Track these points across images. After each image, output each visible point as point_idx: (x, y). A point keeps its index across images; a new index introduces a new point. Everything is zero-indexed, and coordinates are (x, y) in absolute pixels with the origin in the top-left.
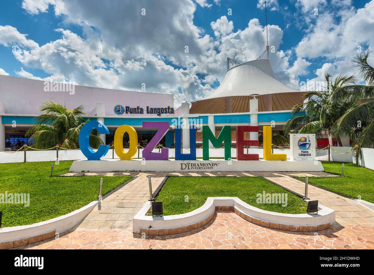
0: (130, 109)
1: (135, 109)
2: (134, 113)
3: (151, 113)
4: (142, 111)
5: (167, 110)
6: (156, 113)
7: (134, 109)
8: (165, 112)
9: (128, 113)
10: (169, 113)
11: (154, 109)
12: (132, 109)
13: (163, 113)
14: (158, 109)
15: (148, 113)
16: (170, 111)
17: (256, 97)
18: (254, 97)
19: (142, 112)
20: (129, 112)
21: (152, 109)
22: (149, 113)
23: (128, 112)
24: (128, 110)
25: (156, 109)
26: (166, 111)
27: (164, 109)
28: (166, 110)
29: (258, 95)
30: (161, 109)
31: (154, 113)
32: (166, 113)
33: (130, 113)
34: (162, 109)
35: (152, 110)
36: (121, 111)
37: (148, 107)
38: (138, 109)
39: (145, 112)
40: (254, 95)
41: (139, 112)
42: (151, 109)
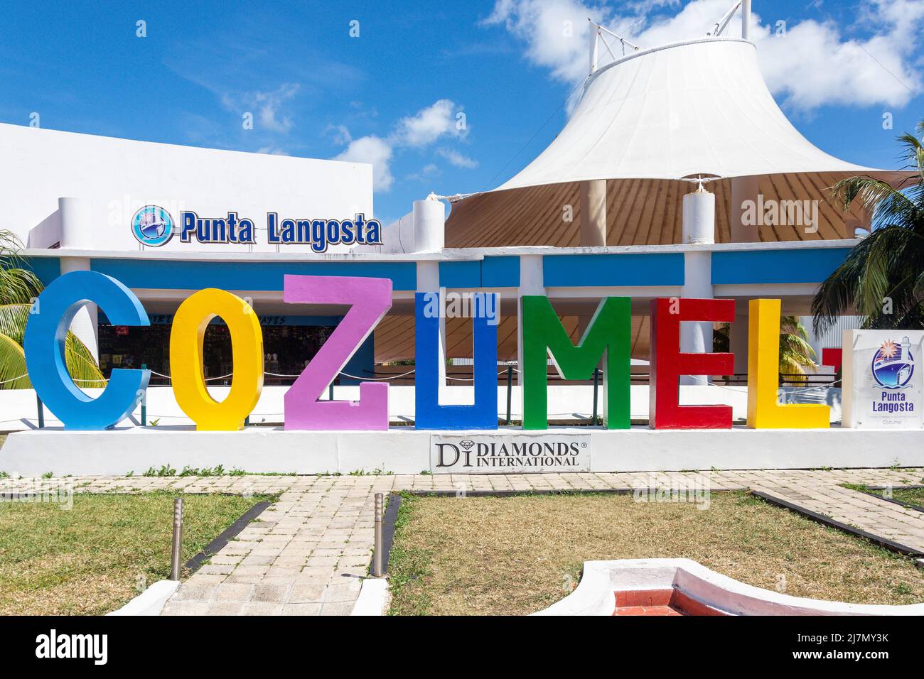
0: (200, 222)
1: (222, 223)
2: (215, 238)
3: (285, 239)
4: (248, 230)
5: (354, 233)
6: (307, 239)
7: (215, 223)
8: (344, 238)
9: (190, 241)
10: (360, 239)
11: (300, 225)
12: (207, 223)
13: (334, 241)
14: (315, 224)
15: (272, 238)
16: (364, 235)
17: (706, 186)
18: (701, 185)
19: (247, 233)
20: (194, 238)
21: (291, 224)
22: (277, 239)
23: (190, 234)
24: (193, 227)
25: (306, 224)
26: (350, 234)
27: (340, 226)
28: (347, 227)
29: (714, 176)
30: (326, 226)
31: (300, 239)
32: (348, 240)
33: (200, 238)
34: (333, 224)
35: (292, 230)
36: (160, 229)
37: (272, 218)
38: (232, 222)
39: (261, 234)
40: (697, 176)
41: (237, 234)
42: (285, 224)
